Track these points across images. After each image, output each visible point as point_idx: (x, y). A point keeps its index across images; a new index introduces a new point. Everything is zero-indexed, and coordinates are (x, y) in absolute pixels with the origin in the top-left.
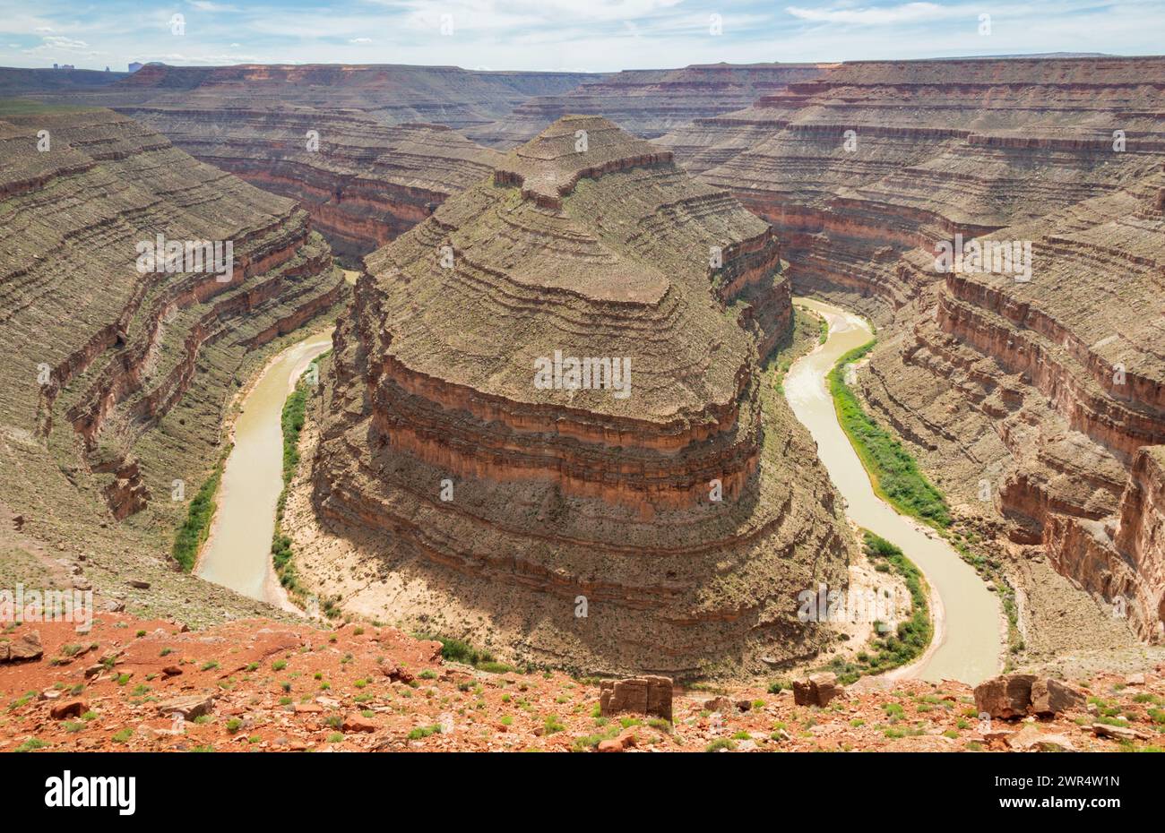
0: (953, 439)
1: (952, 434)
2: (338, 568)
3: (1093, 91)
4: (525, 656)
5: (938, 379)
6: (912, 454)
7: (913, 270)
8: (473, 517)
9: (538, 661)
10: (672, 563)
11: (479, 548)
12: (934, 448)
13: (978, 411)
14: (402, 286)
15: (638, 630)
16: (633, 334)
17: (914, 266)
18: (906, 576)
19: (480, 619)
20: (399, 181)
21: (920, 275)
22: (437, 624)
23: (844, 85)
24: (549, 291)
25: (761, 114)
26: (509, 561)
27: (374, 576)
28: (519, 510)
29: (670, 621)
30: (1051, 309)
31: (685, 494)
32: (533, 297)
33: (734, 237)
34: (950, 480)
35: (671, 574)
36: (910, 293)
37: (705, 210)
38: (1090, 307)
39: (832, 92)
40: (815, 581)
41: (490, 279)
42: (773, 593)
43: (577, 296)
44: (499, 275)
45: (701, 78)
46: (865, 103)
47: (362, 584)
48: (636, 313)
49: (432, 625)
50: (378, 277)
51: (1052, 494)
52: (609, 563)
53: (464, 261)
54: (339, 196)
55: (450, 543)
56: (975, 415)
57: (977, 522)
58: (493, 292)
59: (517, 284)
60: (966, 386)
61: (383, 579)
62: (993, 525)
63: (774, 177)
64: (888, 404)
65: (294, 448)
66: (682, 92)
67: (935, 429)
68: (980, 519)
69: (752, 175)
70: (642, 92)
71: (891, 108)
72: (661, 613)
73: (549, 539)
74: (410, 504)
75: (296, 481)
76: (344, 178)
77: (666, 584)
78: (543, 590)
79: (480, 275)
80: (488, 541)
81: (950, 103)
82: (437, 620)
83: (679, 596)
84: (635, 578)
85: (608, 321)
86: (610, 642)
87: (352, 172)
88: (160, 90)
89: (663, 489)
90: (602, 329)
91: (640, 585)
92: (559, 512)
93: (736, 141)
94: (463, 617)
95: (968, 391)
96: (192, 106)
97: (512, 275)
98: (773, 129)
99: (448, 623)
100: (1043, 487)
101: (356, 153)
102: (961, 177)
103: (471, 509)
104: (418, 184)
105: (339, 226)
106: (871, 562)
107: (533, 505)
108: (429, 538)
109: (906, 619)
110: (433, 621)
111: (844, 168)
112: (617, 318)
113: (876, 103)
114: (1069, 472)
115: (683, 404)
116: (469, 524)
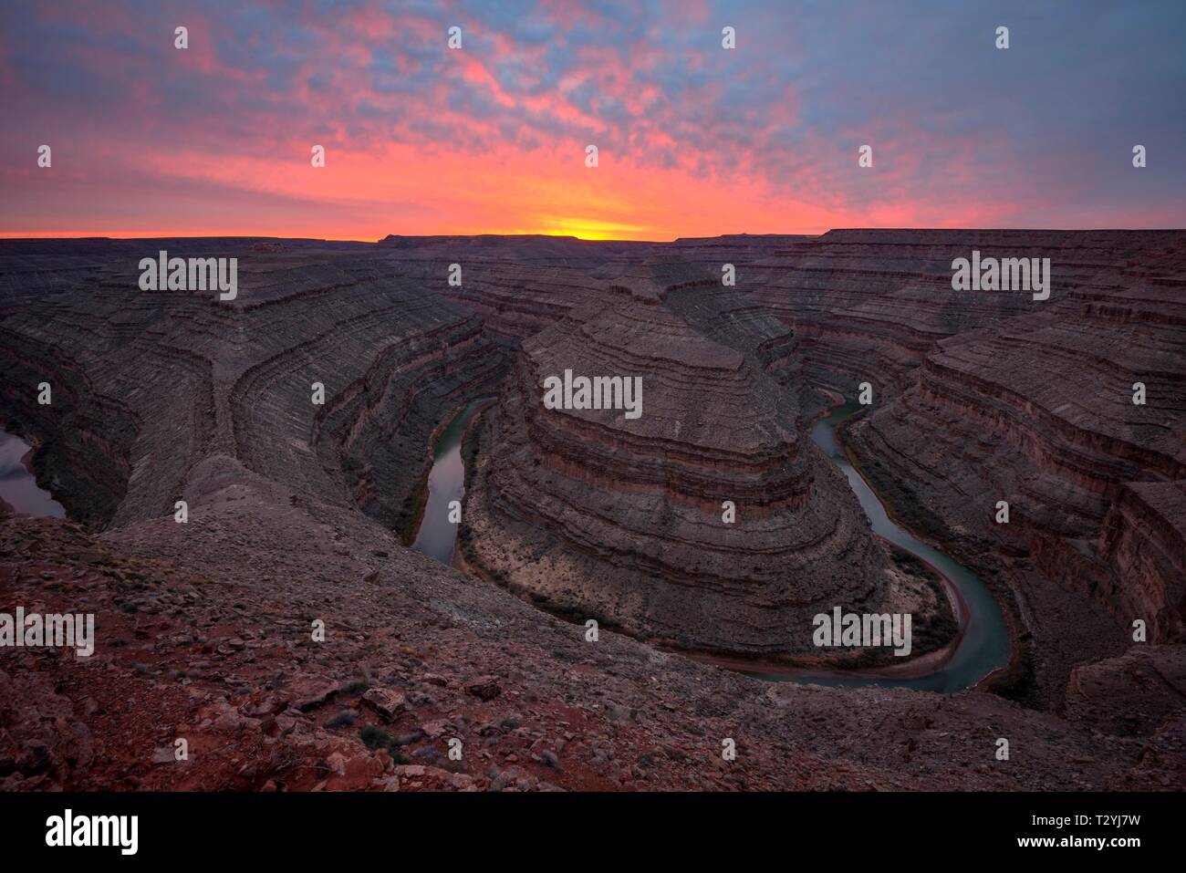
0: (942, 477)
1: (943, 474)
2: (504, 551)
3: (1002, 250)
4: (646, 626)
5: (926, 435)
6: (912, 487)
7: (889, 362)
8: (604, 518)
9: (655, 631)
10: (759, 560)
11: (609, 542)
12: (928, 484)
13: (959, 458)
14: (549, 359)
15: (733, 612)
16: (721, 390)
17: (891, 360)
18: (929, 578)
19: (610, 595)
20: (541, 300)
21: (896, 366)
22: (577, 597)
23: (831, 243)
24: (656, 360)
25: (776, 262)
26: (631, 552)
27: (530, 558)
28: (639, 516)
29: (758, 606)
30: (1013, 386)
31: (766, 509)
32: (645, 364)
33: (770, 335)
34: (945, 508)
35: (757, 569)
36: (889, 378)
37: (750, 316)
38: (1043, 384)
39: (824, 248)
40: (866, 580)
41: (613, 352)
42: (836, 588)
43: (677, 363)
44: (619, 350)
45: (730, 242)
46: (847, 254)
47: (520, 564)
48: (722, 375)
49: (574, 597)
50: (532, 354)
51: (1034, 518)
52: (709, 559)
53: (593, 341)
54: (501, 310)
55: (587, 536)
56: (958, 461)
57: (973, 539)
58: (614, 360)
59: (633, 355)
60: (949, 440)
61: (537, 560)
62: (986, 541)
63: (787, 300)
64: (888, 451)
65: (473, 466)
66: (718, 250)
67: (928, 469)
68: (975, 537)
69: (773, 299)
70: (693, 251)
71: (865, 258)
72: (750, 599)
73: (662, 538)
74: (557, 506)
75: (474, 488)
76: (504, 299)
77: (754, 577)
78: (657, 576)
79: (607, 350)
80: (615, 536)
81: (905, 255)
82: (578, 594)
83: (764, 586)
84: (729, 571)
85: (700, 380)
86: (711, 620)
87: (510, 295)
88: (396, 249)
89: (749, 505)
90: (696, 387)
91: (734, 576)
92: (667, 519)
93: (761, 278)
94: (596, 594)
95: (950, 443)
96: (413, 257)
97: (628, 348)
98: (784, 271)
99: (586, 597)
100: (1026, 514)
101: (513, 284)
102: (920, 301)
103: (604, 513)
104: (552, 301)
105: (500, 329)
106: (900, 567)
107: (649, 511)
108: (570, 532)
109: (935, 612)
110: (574, 594)
111: (836, 295)
112: (708, 378)
113: (855, 255)
114: (1044, 502)
115: (762, 441)
116: (601, 524)
